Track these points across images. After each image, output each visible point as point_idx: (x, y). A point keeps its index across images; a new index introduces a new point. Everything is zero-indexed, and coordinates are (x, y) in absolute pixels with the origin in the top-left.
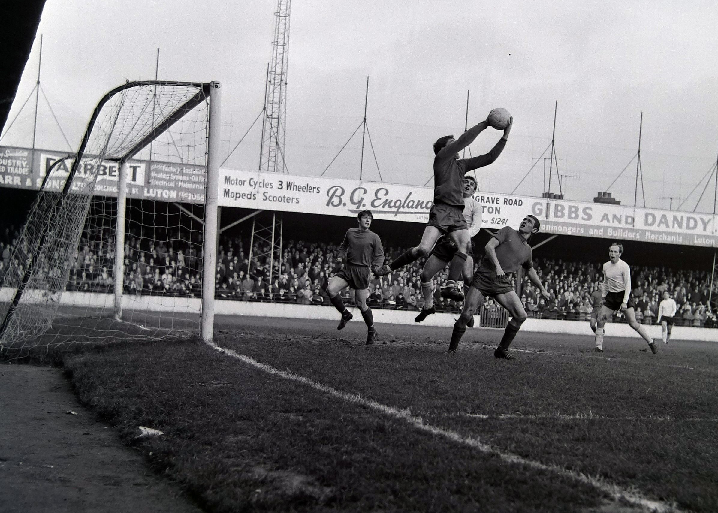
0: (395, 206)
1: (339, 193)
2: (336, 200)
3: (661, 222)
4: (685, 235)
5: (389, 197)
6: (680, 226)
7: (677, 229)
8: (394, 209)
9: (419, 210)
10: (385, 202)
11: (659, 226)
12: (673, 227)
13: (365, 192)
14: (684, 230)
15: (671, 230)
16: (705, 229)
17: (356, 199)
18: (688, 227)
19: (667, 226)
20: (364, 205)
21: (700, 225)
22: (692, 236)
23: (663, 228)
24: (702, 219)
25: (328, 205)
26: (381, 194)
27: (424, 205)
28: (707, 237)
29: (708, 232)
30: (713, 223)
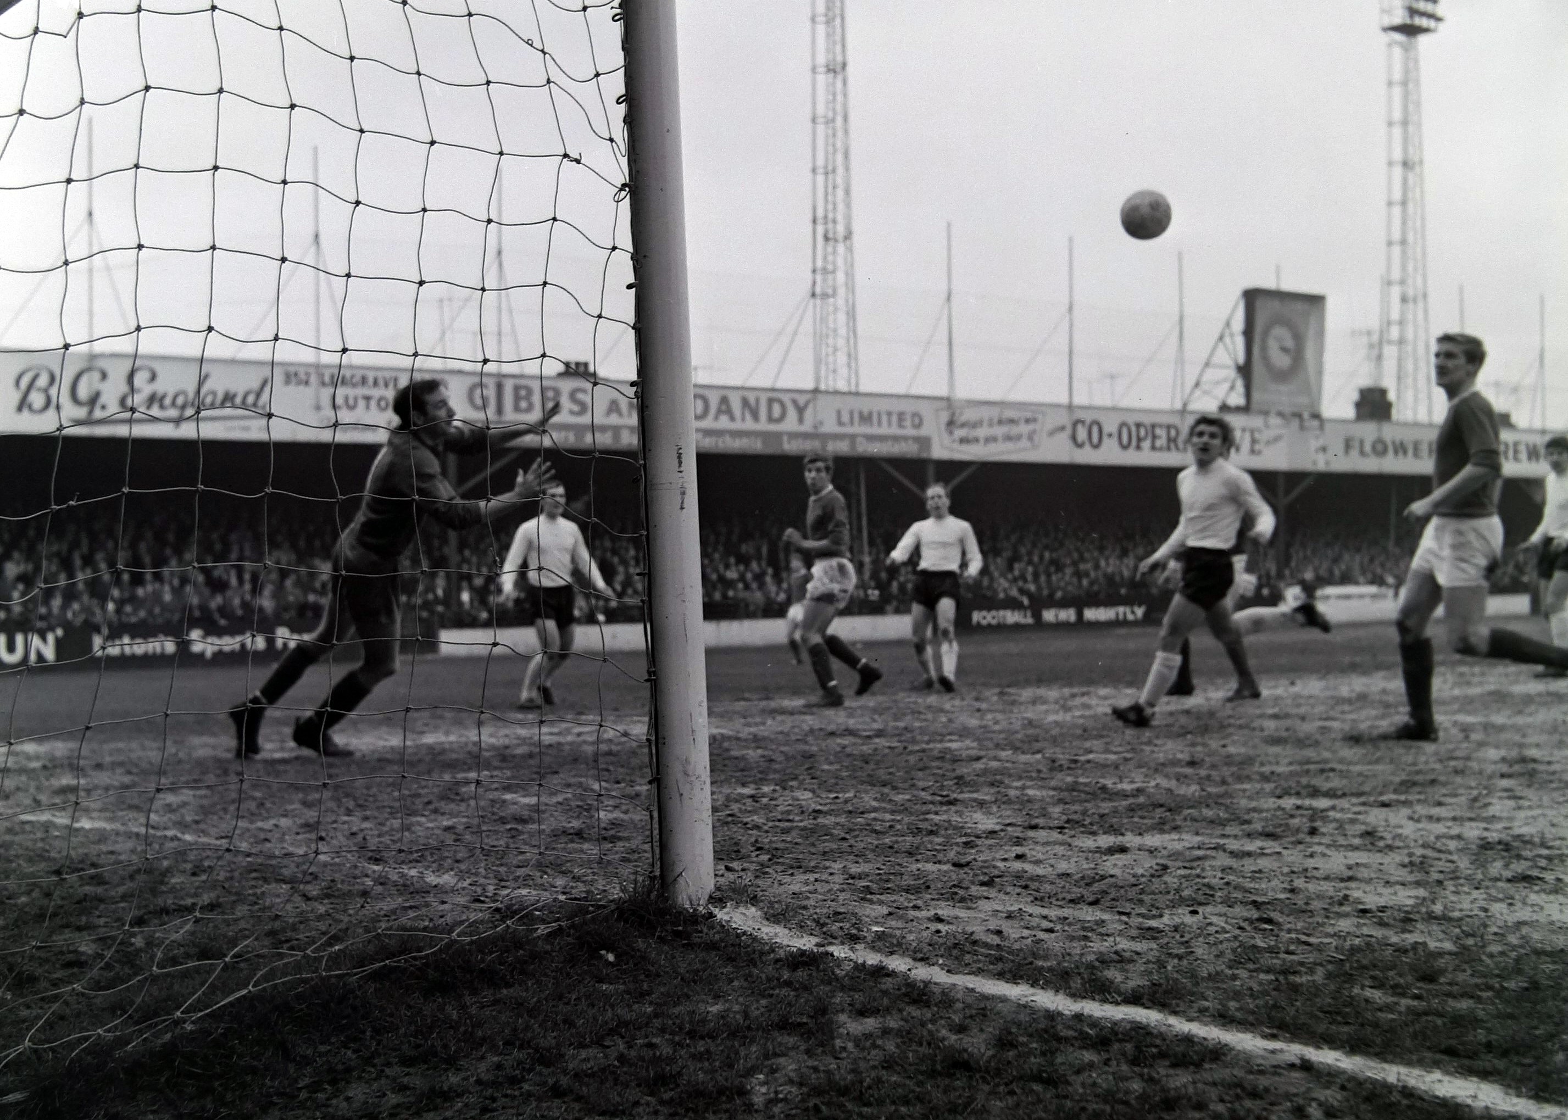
0: (173, 404)
1: (43, 381)
2: (37, 399)
3: (719, 412)
4: (765, 435)
5: (160, 386)
6: (755, 416)
7: (749, 425)
8: (173, 413)
9: (228, 411)
10: (152, 399)
11: (716, 418)
12: (743, 419)
13: (104, 376)
14: (763, 425)
15: (738, 425)
16: (801, 420)
17: (83, 392)
18: (771, 419)
19: (732, 418)
20: (103, 407)
21: (792, 414)
22: (778, 436)
23: (724, 423)
24: (795, 402)
25: (20, 409)
26: (140, 379)
27: (238, 400)
28: (806, 436)
29: (807, 427)
30: (815, 407)
